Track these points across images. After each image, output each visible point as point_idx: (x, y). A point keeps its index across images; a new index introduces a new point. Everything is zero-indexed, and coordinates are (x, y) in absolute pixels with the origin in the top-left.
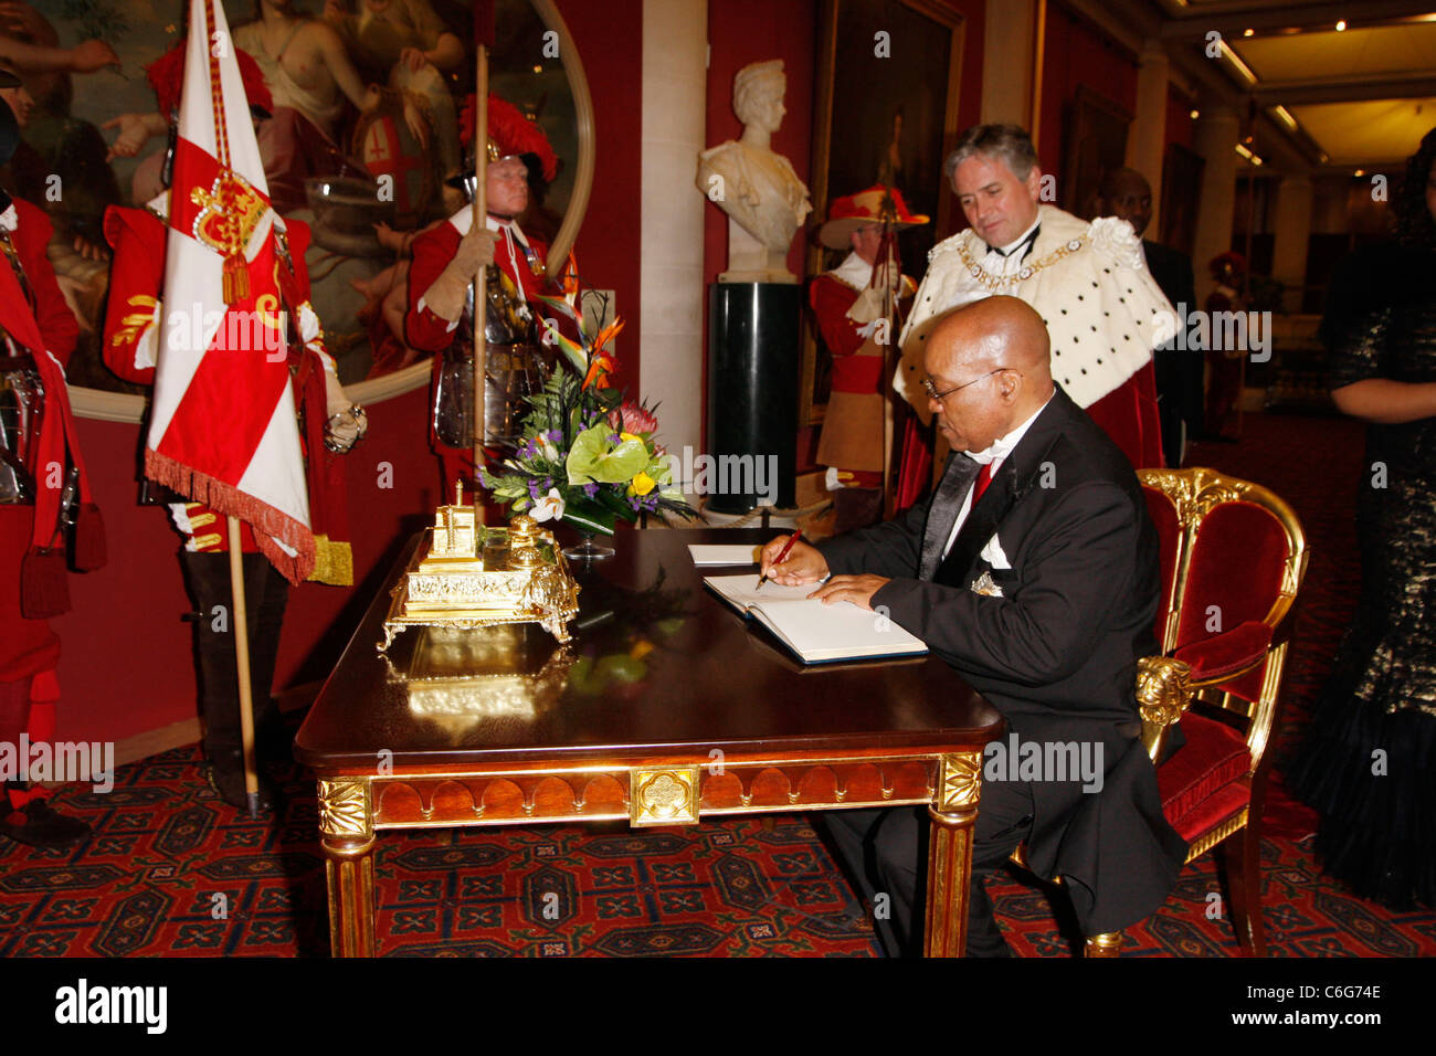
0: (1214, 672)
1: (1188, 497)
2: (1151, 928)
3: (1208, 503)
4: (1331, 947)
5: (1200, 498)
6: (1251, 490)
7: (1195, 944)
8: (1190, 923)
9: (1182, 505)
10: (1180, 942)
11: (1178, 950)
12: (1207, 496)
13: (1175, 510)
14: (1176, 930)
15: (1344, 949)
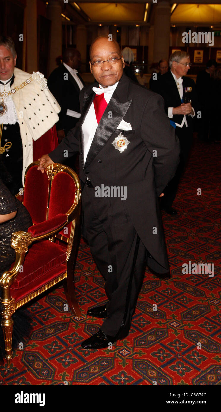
0: (39, 235)
1: (50, 171)
2: (47, 301)
3: (55, 173)
4: (98, 293)
5: (53, 171)
6: (66, 168)
7: (60, 303)
8: (58, 296)
9: (49, 173)
10: (56, 303)
11: (55, 306)
12: (55, 170)
13: (47, 174)
14: (54, 299)
15: (101, 293)
